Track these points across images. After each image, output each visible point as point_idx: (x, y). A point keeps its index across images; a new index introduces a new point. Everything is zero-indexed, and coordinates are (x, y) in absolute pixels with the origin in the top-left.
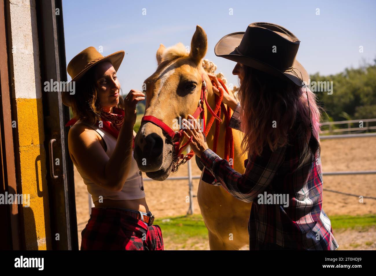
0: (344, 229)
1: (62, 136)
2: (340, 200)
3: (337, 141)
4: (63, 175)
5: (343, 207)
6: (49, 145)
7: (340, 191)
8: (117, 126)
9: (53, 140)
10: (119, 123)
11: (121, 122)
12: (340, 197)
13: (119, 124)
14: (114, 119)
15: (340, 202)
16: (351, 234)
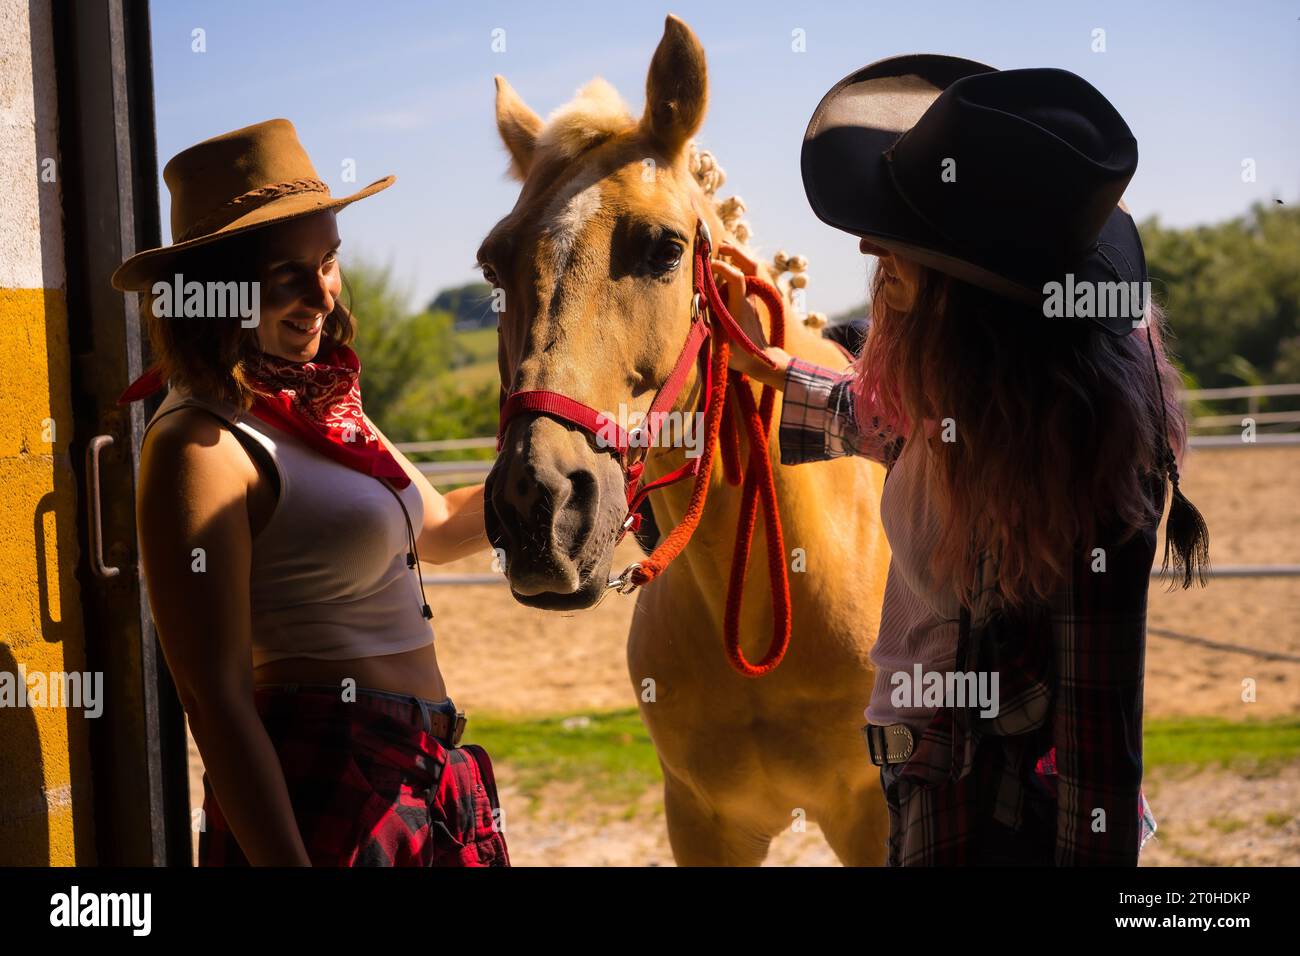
0: (1193, 767)
1: (135, 424)
2: (1195, 663)
3: (1207, 457)
4: (137, 564)
5: (1203, 687)
6: (87, 456)
7: (1197, 635)
8: (317, 404)
9: (100, 441)
10: (320, 394)
11: (329, 389)
12: (1196, 656)
13: (321, 399)
14: (301, 381)
15: (1196, 672)
16: (1217, 785)
